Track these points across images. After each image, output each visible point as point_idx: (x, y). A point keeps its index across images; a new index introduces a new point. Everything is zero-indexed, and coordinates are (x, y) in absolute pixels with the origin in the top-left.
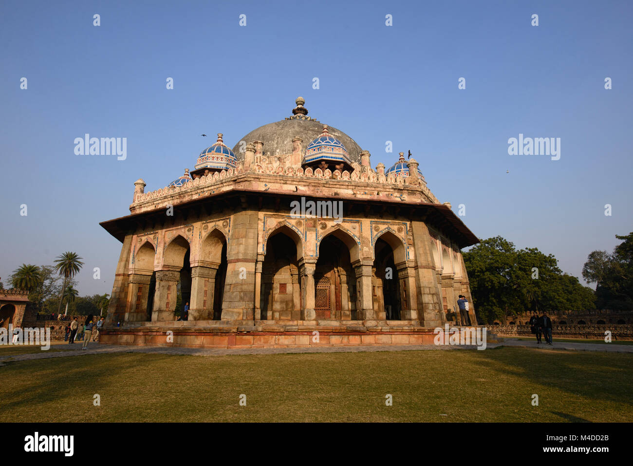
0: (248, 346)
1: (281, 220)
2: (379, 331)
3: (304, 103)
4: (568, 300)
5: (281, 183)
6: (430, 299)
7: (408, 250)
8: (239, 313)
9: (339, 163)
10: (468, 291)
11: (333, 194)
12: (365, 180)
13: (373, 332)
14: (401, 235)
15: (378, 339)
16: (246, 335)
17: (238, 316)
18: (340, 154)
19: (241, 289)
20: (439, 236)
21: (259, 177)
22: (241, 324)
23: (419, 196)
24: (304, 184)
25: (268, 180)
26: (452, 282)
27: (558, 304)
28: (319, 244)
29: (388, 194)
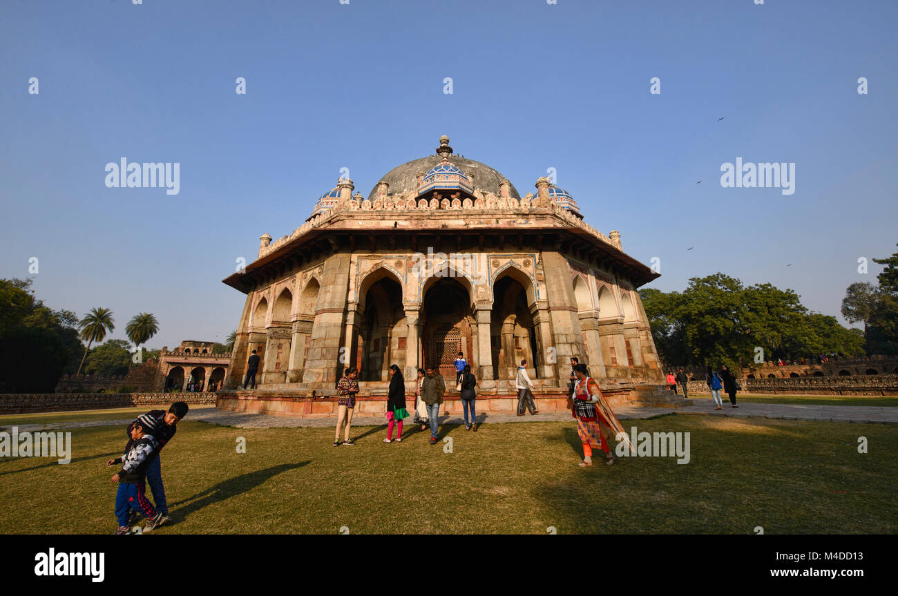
0: (326, 414)
1: (378, 261)
2: (494, 394)
3: (448, 141)
4: (825, 345)
5: (377, 220)
6: (567, 350)
7: (538, 288)
8: (319, 374)
9: (454, 192)
10: (648, 339)
11: (441, 227)
12: (480, 207)
13: (486, 395)
14: (529, 270)
15: (493, 405)
16: (324, 400)
17: (318, 378)
18: (455, 182)
19: (324, 344)
20: (591, 270)
21: (353, 214)
22: (320, 387)
23: (551, 220)
24: (405, 217)
25: (363, 218)
26: (621, 327)
27: (812, 351)
28: (422, 286)
29: (510, 222)
